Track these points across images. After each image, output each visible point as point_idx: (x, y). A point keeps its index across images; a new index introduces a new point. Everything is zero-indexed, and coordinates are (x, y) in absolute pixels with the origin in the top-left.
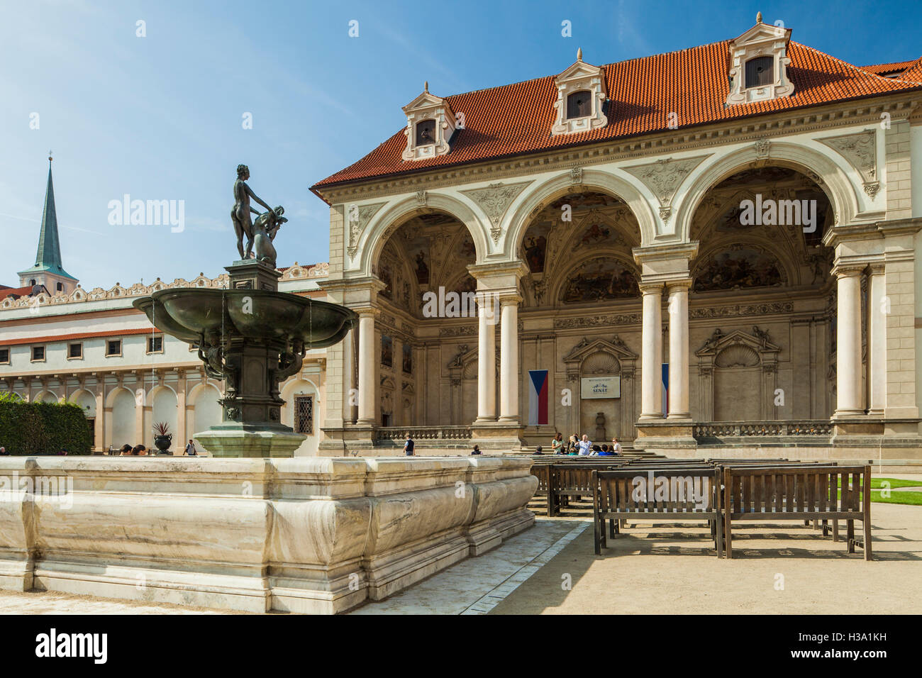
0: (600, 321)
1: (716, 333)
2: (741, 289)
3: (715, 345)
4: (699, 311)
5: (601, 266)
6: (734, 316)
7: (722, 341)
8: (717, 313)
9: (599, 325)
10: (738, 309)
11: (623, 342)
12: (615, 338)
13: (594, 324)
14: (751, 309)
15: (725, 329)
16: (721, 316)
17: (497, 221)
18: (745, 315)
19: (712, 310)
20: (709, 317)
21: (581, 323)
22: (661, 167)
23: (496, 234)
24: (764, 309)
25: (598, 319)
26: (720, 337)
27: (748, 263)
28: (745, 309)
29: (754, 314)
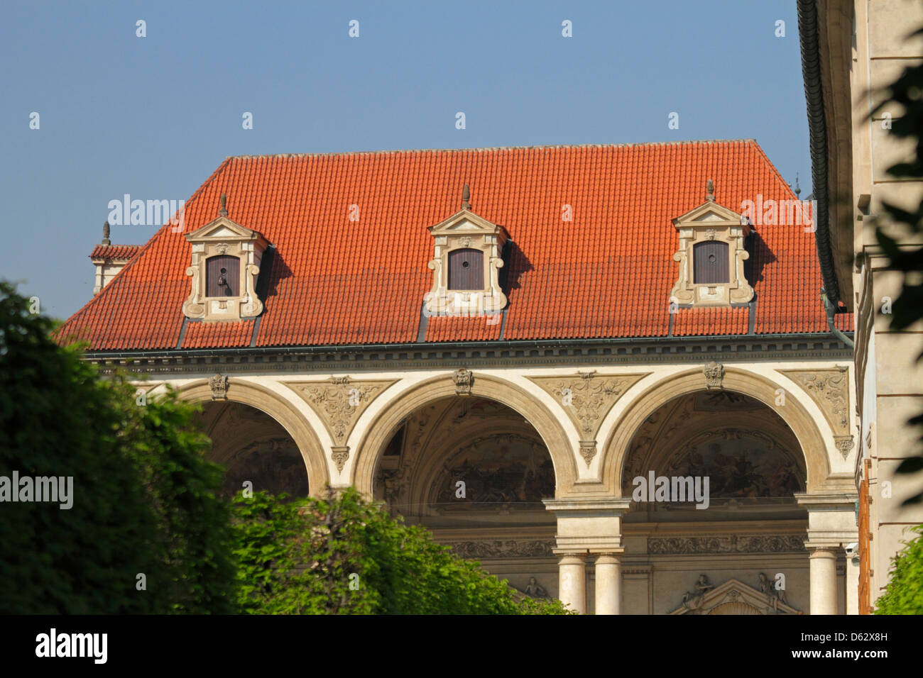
0: (504, 549)
1: (699, 583)
2: (741, 508)
3: (697, 603)
4: (673, 542)
5: (505, 449)
6: (729, 553)
7: (708, 595)
8: (702, 547)
9: (502, 556)
10: (735, 540)
11: (545, 591)
12: (530, 584)
13: (493, 554)
14: (755, 541)
15: (714, 575)
16: (707, 552)
17: (341, 435)
18: (748, 551)
19: (694, 541)
20: (689, 552)
21: (469, 551)
22: (583, 382)
23: (341, 454)
24: (776, 543)
25: (500, 544)
26: (706, 590)
27: (750, 463)
28: (746, 542)
29: (759, 552)
